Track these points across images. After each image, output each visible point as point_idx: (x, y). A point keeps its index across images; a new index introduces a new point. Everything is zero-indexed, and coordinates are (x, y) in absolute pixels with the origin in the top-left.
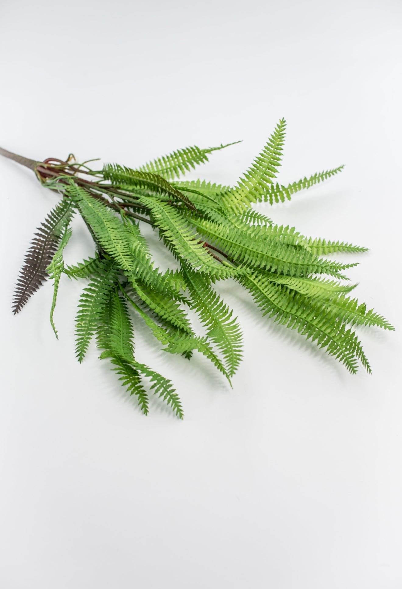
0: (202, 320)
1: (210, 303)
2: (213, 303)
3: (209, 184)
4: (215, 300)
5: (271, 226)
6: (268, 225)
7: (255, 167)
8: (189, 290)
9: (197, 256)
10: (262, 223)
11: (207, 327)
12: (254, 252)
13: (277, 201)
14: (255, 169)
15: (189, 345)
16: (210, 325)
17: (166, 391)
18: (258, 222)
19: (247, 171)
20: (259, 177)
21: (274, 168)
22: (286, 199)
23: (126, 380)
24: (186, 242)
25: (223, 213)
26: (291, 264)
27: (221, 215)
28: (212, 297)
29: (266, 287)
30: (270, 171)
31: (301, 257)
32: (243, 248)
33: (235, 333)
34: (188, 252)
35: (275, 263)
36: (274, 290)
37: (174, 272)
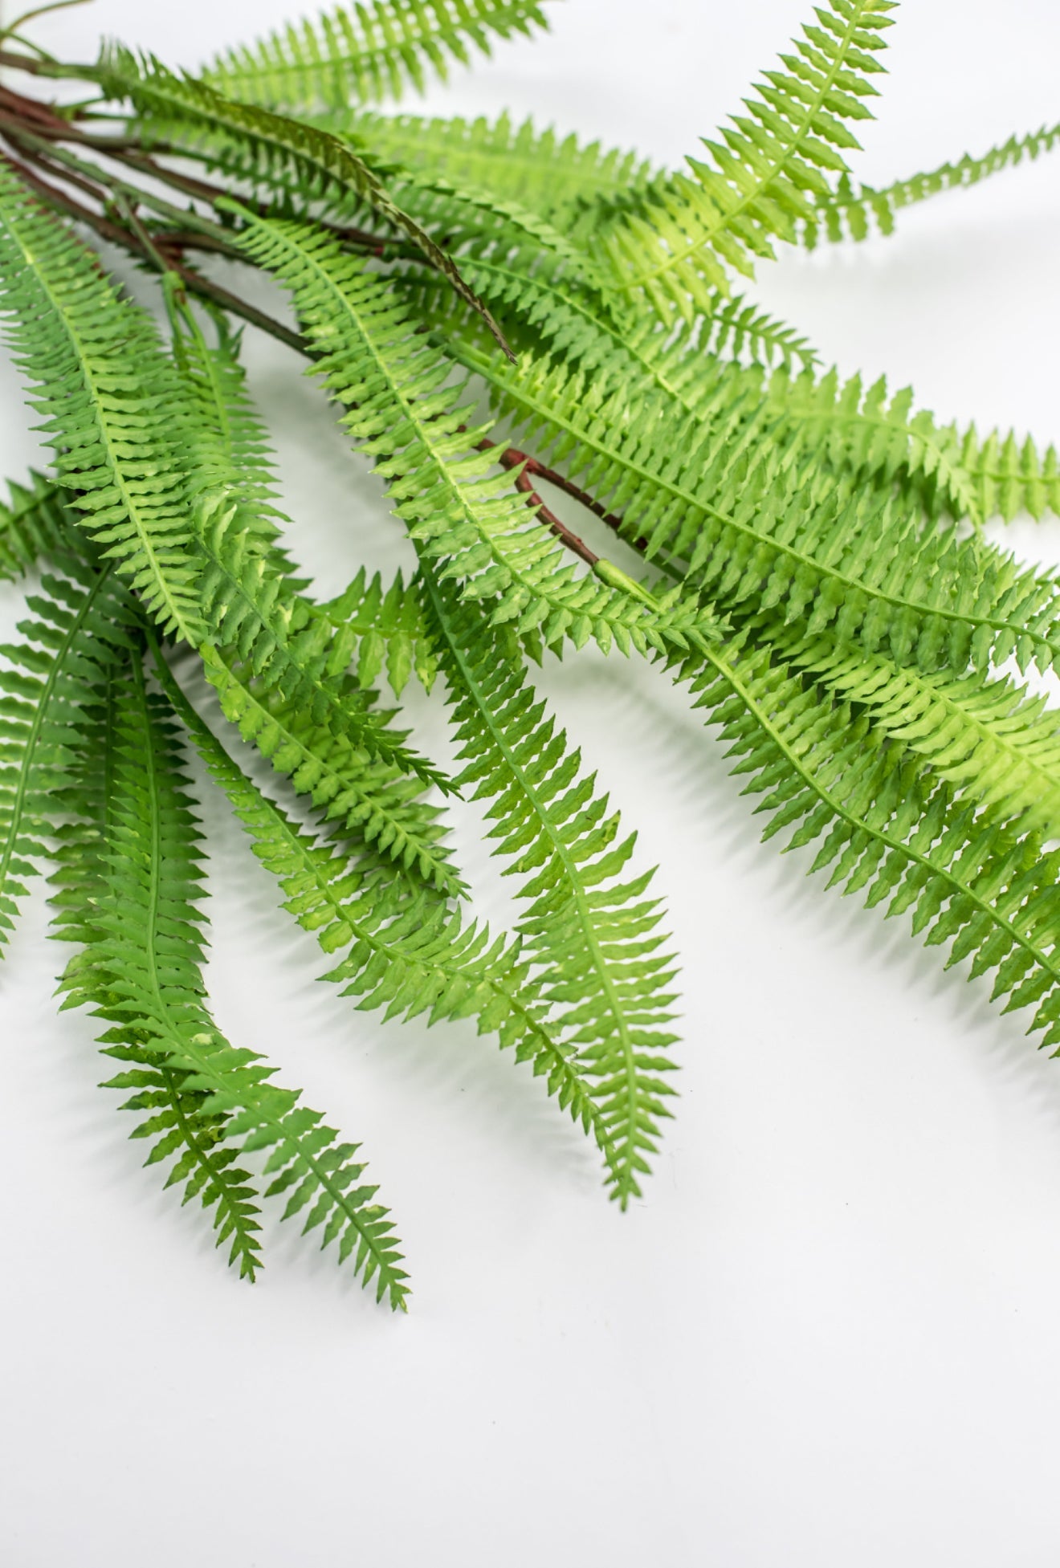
0: (499, 841)
1: (537, 774)
2: (549, 775)
3: (548, 135)
4: (560, 762)
5: (808, 372)
6: (797, 365)
7: (757, 114)
8: (448, 686)
9: (485, 541)
10: (769, 354)
11: (522, 880)
12: (737, 532)
13: (835, 236)
14: (758, 122)
15: (438, 978)
16: (535, 872)
17: (336, 1196)
18: (754, 351)
19: (722, 130)
20: (772, 163)
21: (841, 125)
22: (874, 230)
23: (165, 1133)
24: (439, 468)
25: (604, 313)
26: (899, 611)
27: (599, 327)
28: (546, 746)
29: (783, 704)
30: (822, 139)
31: (943, 581)
32: (689, 504)
33: (644, 958)
34: (449, 519)
35: (829, 594)
36: (817, 723)
37: (387, 586)
